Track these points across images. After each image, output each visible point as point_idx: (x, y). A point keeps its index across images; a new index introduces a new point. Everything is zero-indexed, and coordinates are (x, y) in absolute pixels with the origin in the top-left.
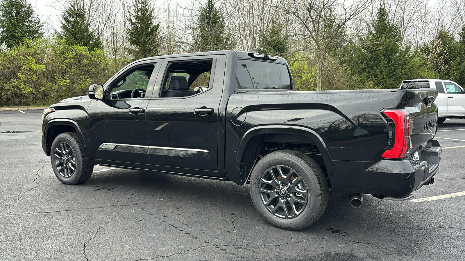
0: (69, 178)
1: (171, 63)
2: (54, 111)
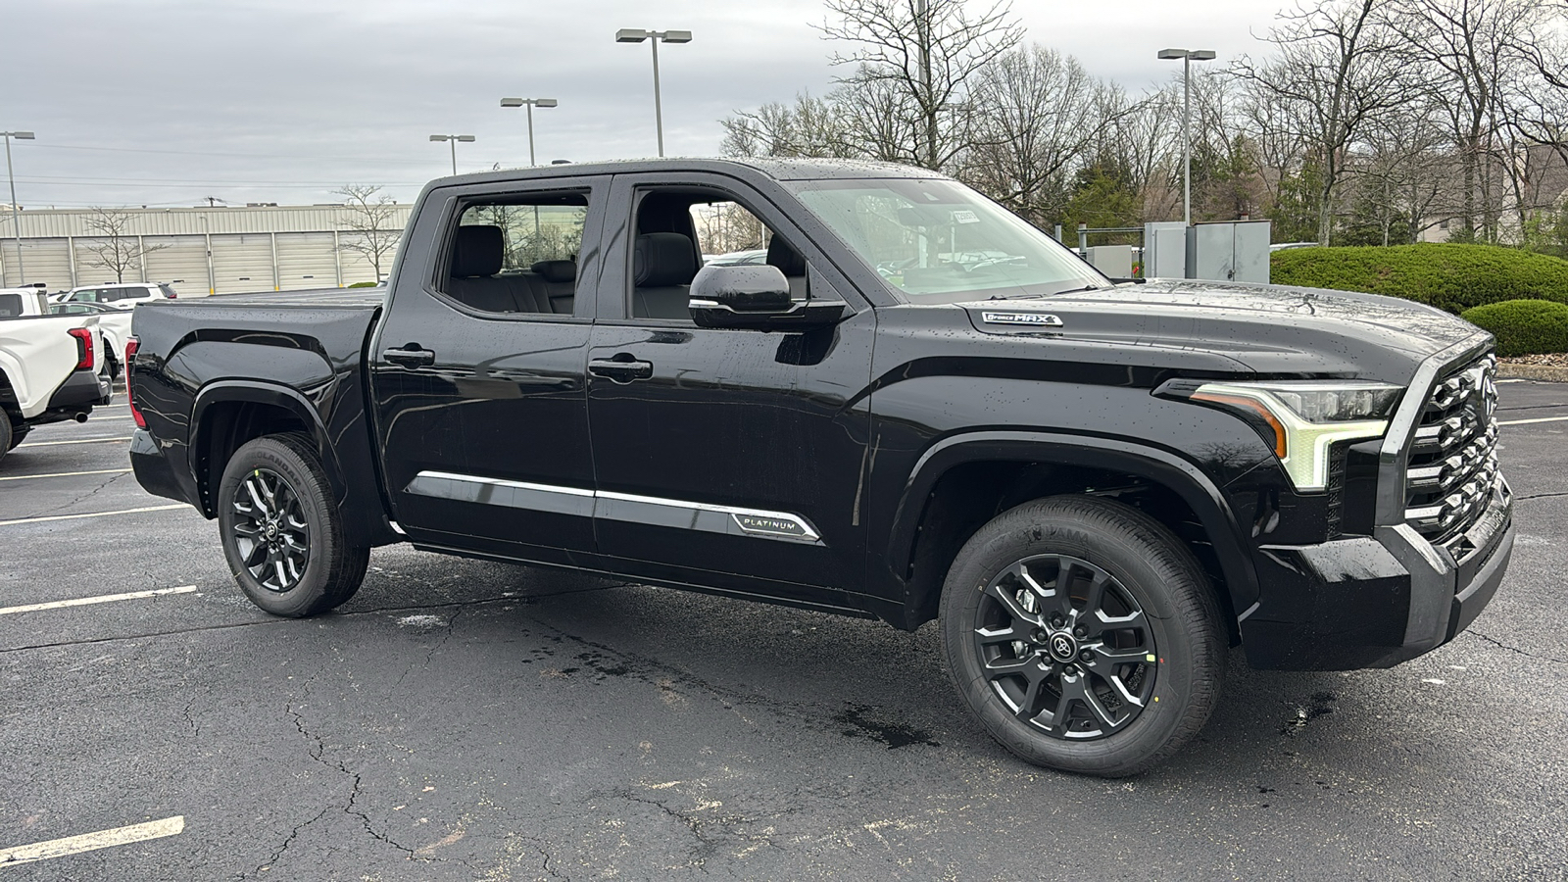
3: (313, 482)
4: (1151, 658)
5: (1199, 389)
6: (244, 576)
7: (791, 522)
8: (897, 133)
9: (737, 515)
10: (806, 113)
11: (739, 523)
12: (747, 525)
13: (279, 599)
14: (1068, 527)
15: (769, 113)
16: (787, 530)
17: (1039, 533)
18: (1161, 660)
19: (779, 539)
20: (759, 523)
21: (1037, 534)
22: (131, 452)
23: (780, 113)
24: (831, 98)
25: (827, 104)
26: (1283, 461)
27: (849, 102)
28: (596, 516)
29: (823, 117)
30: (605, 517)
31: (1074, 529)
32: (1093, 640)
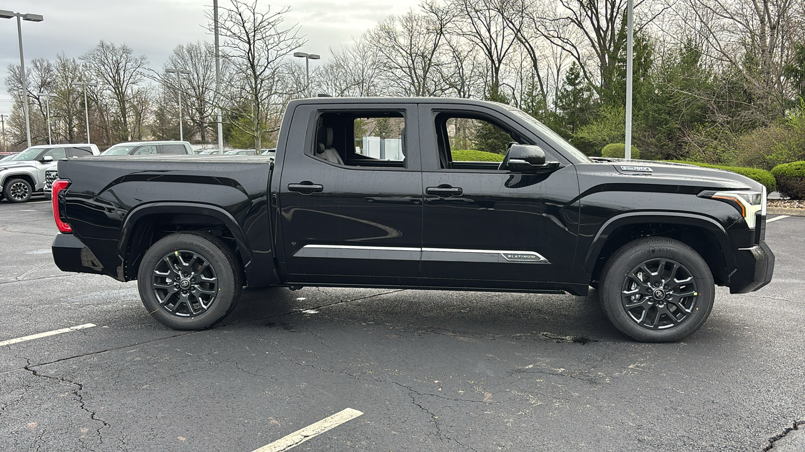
3: (223, 255)
4: (696, 294)
5: (715, 194)
6: (161, 311)
7: (533, 255)
8: (124, 82)
9: (503, 254)
10: (64, 66)
11: (506, 258)
12: (511, 258)
13: (191, 321)
14: (666, 248)
15: (38, 64)
16: (531, 258)
17: (654, 251)
18: (700, 294)
19: (527, 263)
20: (516, 256)
21: (653, 251)
22: (52, 247)
23: (45, 64)
24: (82, 59)
25: (78, 62)
26: (745, 218)
27: (94, 62)
28: (422, 260)
29: (75, 69)
30: (428, 260)
31: (669, 248)
32: (670, 290)
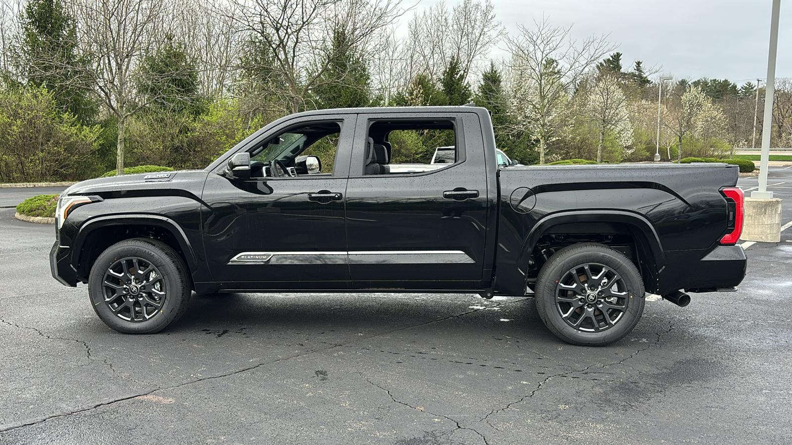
0: (145, 322)
1: (374, 122)
2: (99, 201)
